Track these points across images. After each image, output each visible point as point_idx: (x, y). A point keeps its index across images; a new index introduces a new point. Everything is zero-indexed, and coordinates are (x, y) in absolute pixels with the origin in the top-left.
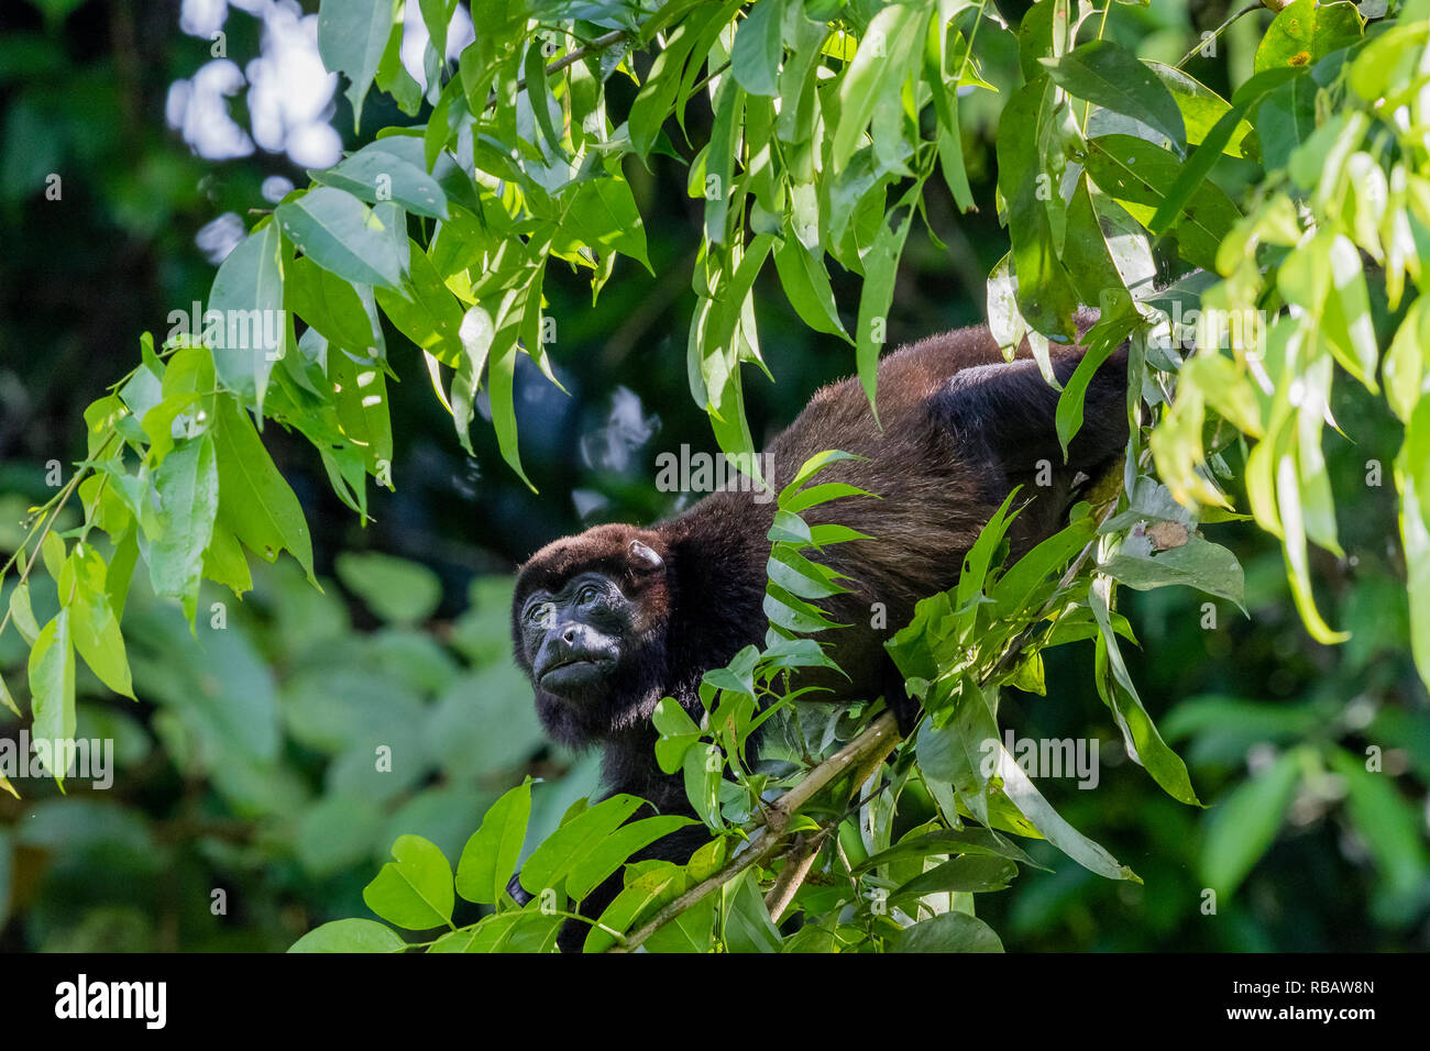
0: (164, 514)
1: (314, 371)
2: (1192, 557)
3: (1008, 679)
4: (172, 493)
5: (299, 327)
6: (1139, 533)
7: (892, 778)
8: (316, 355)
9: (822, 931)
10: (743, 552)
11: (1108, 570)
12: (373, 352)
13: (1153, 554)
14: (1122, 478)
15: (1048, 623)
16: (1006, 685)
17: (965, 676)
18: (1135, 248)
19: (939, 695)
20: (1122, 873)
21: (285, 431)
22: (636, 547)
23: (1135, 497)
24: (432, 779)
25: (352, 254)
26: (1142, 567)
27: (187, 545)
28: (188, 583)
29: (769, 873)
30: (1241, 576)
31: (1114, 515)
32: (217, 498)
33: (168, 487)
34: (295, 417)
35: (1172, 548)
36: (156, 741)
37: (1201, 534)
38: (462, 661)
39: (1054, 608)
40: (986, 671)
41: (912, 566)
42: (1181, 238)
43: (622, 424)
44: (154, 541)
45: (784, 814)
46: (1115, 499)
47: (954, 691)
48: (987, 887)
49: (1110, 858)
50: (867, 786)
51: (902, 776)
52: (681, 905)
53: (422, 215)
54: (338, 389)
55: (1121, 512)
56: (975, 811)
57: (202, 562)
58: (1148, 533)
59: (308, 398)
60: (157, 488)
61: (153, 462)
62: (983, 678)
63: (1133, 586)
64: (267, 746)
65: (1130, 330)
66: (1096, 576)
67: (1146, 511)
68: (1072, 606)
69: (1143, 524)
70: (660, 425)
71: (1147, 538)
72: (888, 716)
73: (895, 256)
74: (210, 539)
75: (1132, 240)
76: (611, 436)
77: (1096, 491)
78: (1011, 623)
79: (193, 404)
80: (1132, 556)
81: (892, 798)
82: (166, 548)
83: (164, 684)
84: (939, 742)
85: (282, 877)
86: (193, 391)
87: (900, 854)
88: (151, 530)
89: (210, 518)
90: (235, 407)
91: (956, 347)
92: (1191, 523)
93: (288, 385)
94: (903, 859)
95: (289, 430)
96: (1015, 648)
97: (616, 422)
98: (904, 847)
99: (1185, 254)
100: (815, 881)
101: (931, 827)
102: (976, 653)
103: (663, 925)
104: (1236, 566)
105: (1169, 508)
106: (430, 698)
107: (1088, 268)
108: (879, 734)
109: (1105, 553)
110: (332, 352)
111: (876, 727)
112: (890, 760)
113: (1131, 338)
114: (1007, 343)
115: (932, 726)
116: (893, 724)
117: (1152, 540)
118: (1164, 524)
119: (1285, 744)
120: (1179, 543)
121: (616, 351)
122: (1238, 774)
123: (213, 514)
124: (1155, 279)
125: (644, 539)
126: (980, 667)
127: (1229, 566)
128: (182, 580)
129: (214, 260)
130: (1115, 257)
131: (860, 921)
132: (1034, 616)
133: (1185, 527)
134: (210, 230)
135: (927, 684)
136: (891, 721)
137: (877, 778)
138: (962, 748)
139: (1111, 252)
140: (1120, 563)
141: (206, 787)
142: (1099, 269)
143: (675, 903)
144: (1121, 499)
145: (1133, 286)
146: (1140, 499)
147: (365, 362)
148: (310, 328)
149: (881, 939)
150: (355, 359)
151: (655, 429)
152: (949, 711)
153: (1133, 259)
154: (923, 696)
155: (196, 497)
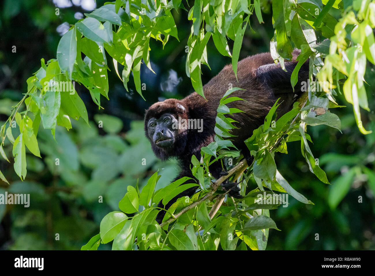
0: (47, 107)
1: (87, 68)
2: (327, 117)
3: (277, 150)
4: (49, 101)
5: (83, 56)
6: (312, 111)
7: (246, 177)
8: (88, 63)
9: (227, 219)
10: (206, 107)
11: (304, 121)
12: (104, 63)
13: (316, 116)
14: (308, 95)
15: (287, 135)
16: (276, 152)
17: (266, 149)
18: (311, 33)
19: (259, 155)
20: (308, 202)
21: (79, 84)
22: (178, 105)
23: (311, 101)
24: (120, 175)
25: (96, 34)
26: (313, 120)
27: (52, 115)
28: (53, 125)
29: (212, 202)
30: (340, 122)
31: (305, 106)
32: (60, 102)
33: (47, 100)
34: (82, 80)
35: (321, 115)
36: (46, 165)
37: (329, 111)
38: (128, 143)
39: (289, 131)
40: (271, 148)
41: (251, 112)
42: (323, 30)
43: (172, 79)
44: (44, 114)
45: (217, 185)
46: (306, 101)
47: (263, 153)
48: (272, 208)
49: (305, 198)
50: (239, 178)
51: (249, 176)
52: (189, 208)
53: (115, 24)
54: (94, 72)
55: (308, 105)
56: (268, 186)
57: (56, 119)
58: (315, 111)
59: (85, 75)
60: (44, 100)
61: (44, 93)
62: (270, 150)
63: (311, 125)
64: (75, 166)
65: (310, 55)
66: (301, 122)
67: (314, 105)
68: (294, 130)
69: (314, 108)
70: (182, 80)
71: (315, 112)
72: (245, 160)
73: (242, 35)
74: (59, 113)
75: (310, 31)
76: (169, 83)
77: (300, 99)
78: (278, 135)
79: (54, 77)
80: (311, 117)
81: (246, 182)
82: (47, 116)
83: (48, 150)
84: (259, 168)
85: (80, 202)
86: (55, 74)
87: (248, 198)
88: (43, 111)
89: (59, 107)
90: (66, 77)
91: (263, 57)
92: (326, 108)
93: (80, 72)
94: (249, 199)
95: (80, 84)
96: (279, 142)
97: (170, 79)
98: (249, 196)
99: (324, 35)
100: (225, 205)
101: (256, 190)
102: (269, 143)
103: (184, 213)
104: (338, 119)
105: (320, 104)
106: (120, 153)
107: (298, 39)
108: (243, 165)
109: (303, 116)
110: (92, 62)
111: (242, 163)
112: (245, 172)
113: (310, 57)
114: (276, 59)
115: (256, 163)
116: (246, 162)
117: (316, 113)
118: (319, 108)
119: (351, 166)
120: (323, 113)
121: (170, 60)
122: (338, 174)
123: (59, 106)
124: (316, 41)
125: (180, 103)
126: (269, 147)
127: (337, 120)
128: (51, 124)
129: (61, 35)
130: (306, 36)
131: (237, 216)
132: (284, 133)
133: (325, 109)
134: (61, 27)
135: (256, 152)
136: (245, 161)
137: (241, 177)
138: (266, 169)
139: (304, 34)
140: (307, 119)
141: (59, 178)
142: (301, 39)
143: (187, 207)
144: (307, 101)
145: (310, 43)
146: (312, 102)
147: (101, 66)
148: (87, 56)
149: (243, 220)
150: (99, 65)
151: (180, 80)
152: (262, 159)
153: (310, 36)
154: (255, 155)
155: (55, 102)
